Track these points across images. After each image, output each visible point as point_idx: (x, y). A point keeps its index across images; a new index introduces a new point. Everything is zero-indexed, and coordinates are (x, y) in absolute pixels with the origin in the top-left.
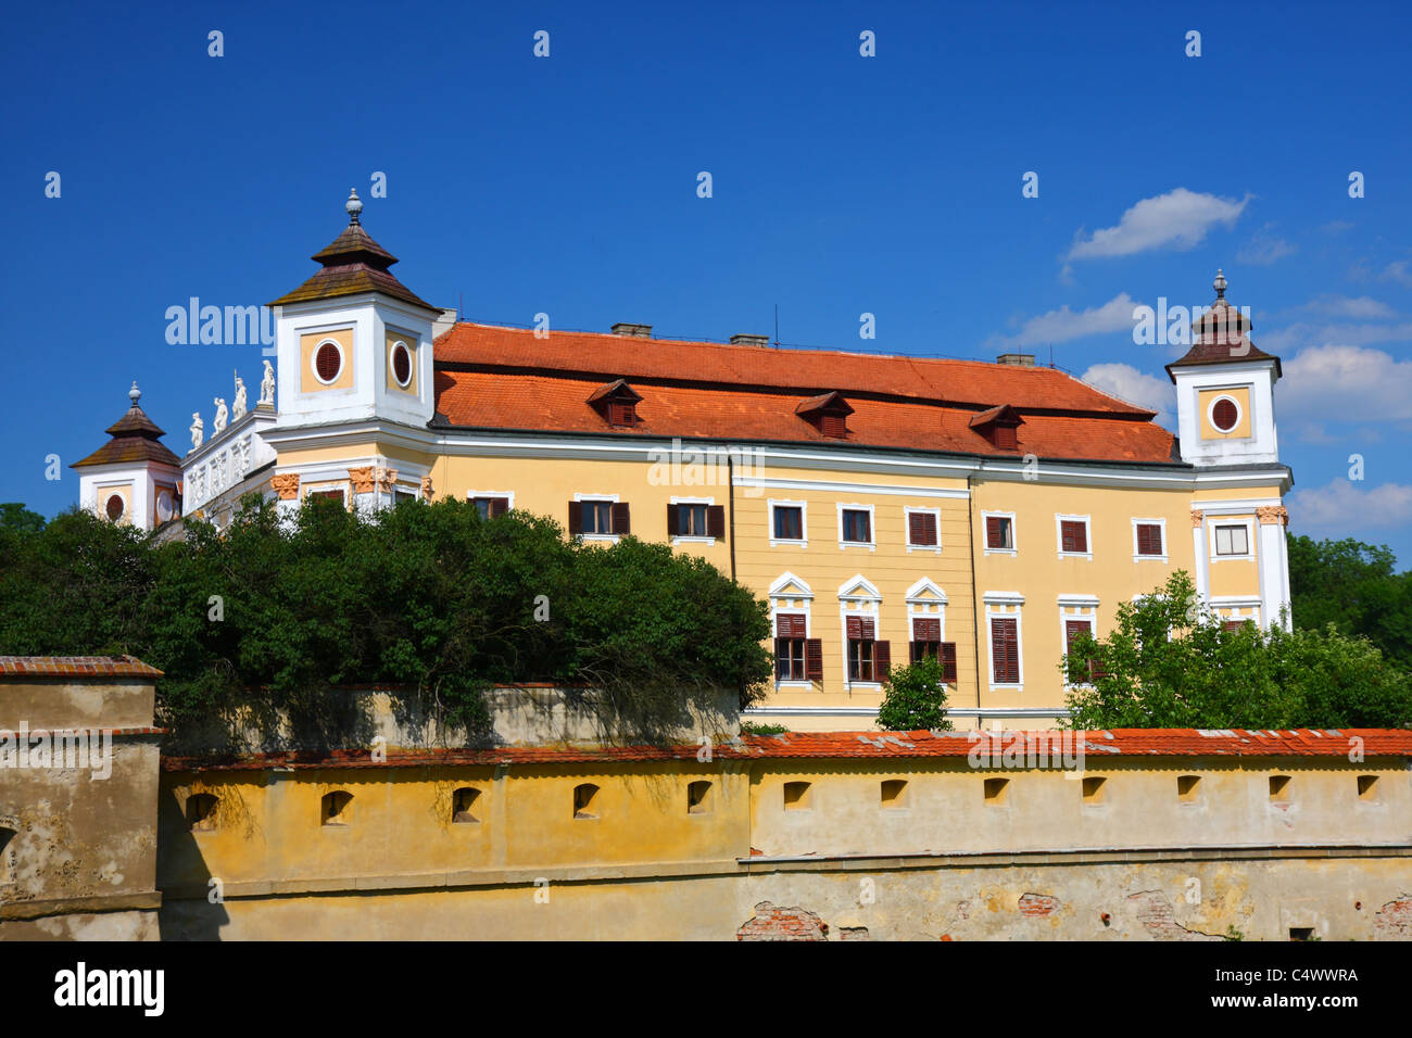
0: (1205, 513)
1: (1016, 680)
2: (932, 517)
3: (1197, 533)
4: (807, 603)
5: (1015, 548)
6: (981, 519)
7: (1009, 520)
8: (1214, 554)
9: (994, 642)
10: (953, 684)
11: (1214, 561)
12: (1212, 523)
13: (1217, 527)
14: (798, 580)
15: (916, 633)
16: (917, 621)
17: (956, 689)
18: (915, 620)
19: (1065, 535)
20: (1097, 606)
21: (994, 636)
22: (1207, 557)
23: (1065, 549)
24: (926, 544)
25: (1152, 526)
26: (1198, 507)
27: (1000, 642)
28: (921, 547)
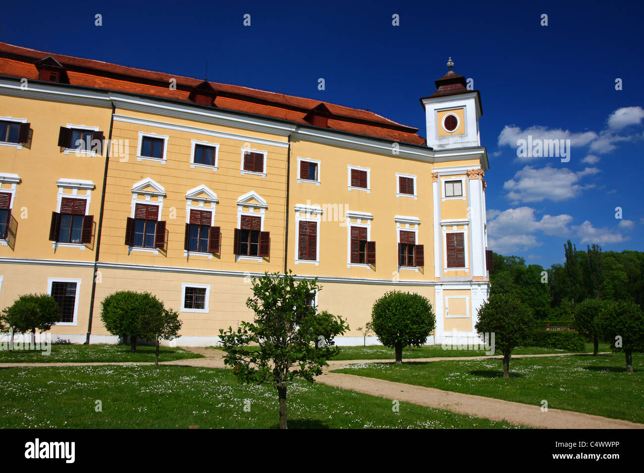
0: (439, 174)
1: (315, 259)
2: (261, 156)
3: (435, 185)
4: (161, 199)
5: (319, 180)
6: (296, 162)
7: (316, 164)
8: (443, 196)
9: (300, 235)
10: (267, 258)
11: (444, 200)
12: (443, 180)
13: (446, 182)
14: (153, 183)
15: (242, 224)
16: (243, 217)
17: (268, 261)
18: (242, 216)
19: (353, 177)
20: (372, 219)
21: (300, 231)
22: (440, 198)
23: (352, 185)
24: (255, 170)
25: (409, 179)
26: (435, 171)
27: (304, 235)
28: (251, 173)
